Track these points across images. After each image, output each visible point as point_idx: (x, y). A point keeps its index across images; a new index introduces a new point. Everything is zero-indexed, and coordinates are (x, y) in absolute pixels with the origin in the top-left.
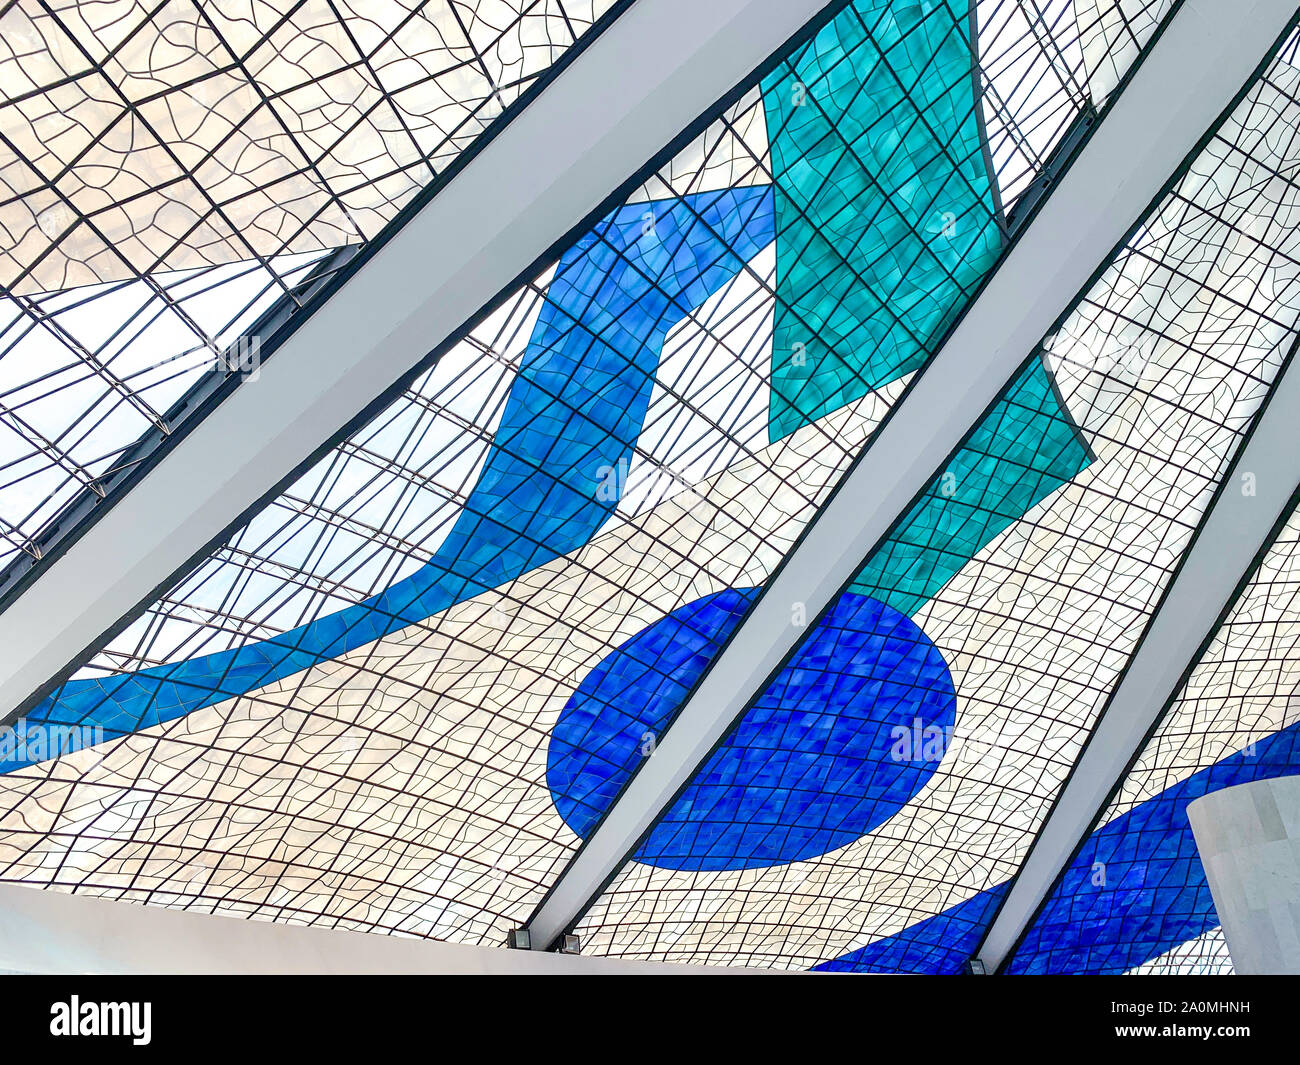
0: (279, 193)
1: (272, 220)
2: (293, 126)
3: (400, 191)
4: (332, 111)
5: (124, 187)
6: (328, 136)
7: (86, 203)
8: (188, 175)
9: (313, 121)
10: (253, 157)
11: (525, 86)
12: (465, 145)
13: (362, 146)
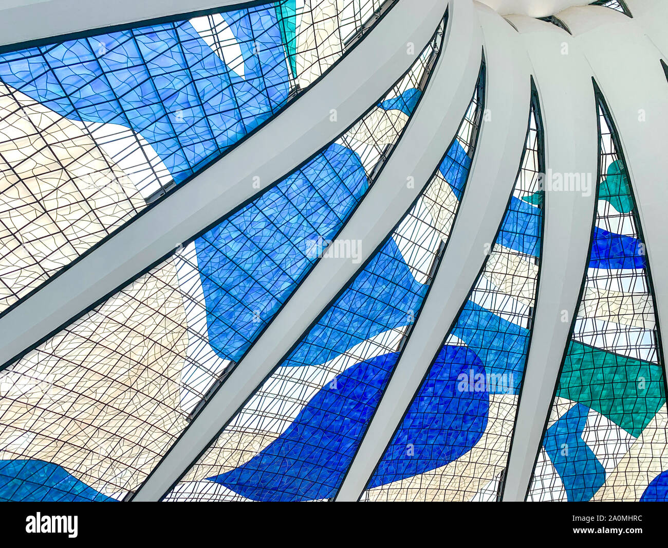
0: (487, 470)
1: (489, 474)
2: (482, 462)
3: (505, 458)
4: (486, 457)
5: (467, 485)
6: (488, 460)
7: (464, 489)
8: (473, 477)
9: (484, 460)
10: (480, 470)
11: (512, 432)
12: (509, 446)
13: (493, 457)
